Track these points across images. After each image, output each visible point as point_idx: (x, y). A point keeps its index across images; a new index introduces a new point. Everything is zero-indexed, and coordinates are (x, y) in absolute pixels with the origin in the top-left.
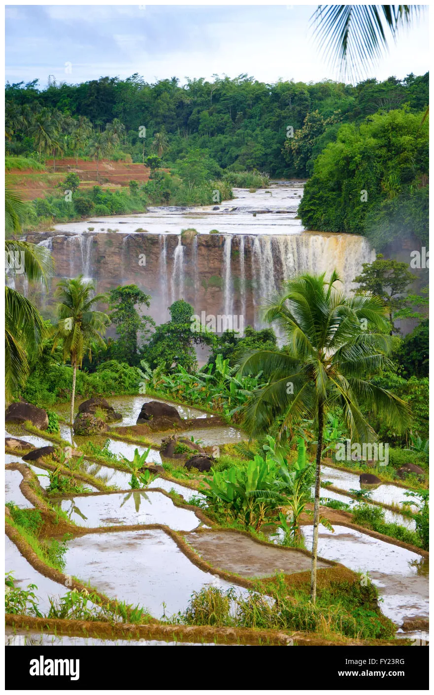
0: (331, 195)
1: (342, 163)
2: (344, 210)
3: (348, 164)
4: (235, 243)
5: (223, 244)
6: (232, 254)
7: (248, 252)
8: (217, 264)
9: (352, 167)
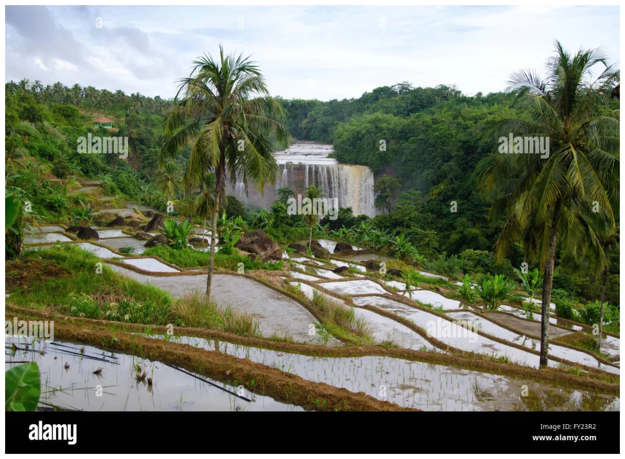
0: (351, 148)
1: (355, 134)
2: (357, 154)
3: (358, 135)
4: (310, 168)
5: (305, 169)
6: (309, 173)
7: (317, 172)
8: (302, 177)
9: (360, 136)
